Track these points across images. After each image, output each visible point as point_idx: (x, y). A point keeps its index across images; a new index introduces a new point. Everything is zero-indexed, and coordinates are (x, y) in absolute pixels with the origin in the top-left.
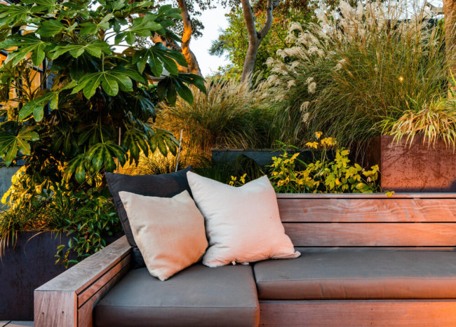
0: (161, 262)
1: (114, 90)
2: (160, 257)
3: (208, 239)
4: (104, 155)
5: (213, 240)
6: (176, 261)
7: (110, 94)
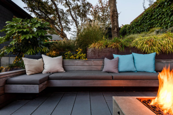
0: (29, 72)
1: (28, 38)
2: (28, 71)
3: (44, 68)
4: (30, 52)
5: (45, 68)
6: (33, 72)
7: (27, 39)
